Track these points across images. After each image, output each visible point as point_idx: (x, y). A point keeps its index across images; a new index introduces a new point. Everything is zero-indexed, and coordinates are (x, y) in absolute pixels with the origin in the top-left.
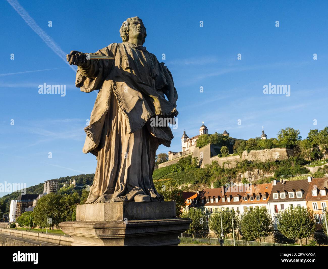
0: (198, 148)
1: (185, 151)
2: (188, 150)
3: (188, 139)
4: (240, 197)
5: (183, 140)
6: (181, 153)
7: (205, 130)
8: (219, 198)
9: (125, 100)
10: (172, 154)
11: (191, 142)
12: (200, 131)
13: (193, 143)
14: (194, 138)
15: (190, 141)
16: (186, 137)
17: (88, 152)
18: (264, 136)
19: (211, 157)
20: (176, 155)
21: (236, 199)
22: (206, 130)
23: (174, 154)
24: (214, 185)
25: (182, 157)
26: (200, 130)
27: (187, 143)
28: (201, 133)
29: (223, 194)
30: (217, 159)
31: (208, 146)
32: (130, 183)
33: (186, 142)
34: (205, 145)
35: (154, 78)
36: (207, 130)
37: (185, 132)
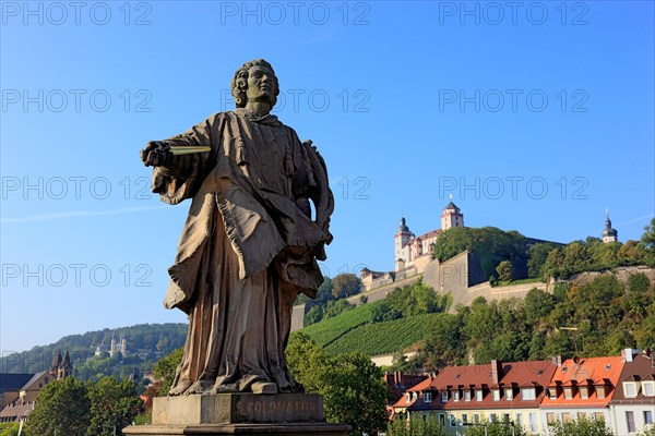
0: (436, 261)
1: (405, 270)
2: (410, 268)
3: (412, 238)
4: (539, 390)
5: (399, 240)
6: (393, 275)
7: (454, 217)
8: (486, 391)
9: (237, 221)
10: (370, 277)
11: (421, 246)
12: (443, 219)
13: (425, 250)
14: (426, 236)
15: (415, 243)
16: (406, 232)
17: (173, 307)
18: (610, 234)
19: (469, 286)
20: (381, 279)
21: (528, 394)
22: (457, 215)
23: (376, 276)
24: (475, 357)
25: (395, 285)
26: (443, 216)
27: (410, 250)
28: (446, 224)
29: (496, 381)
30: (484, 290)
31: (463, 258)
32: (244, 362)
33: (407, 247)
34: (456, 254)
35: (290, 176)
36: (462, 215)
37: (404, 220)
